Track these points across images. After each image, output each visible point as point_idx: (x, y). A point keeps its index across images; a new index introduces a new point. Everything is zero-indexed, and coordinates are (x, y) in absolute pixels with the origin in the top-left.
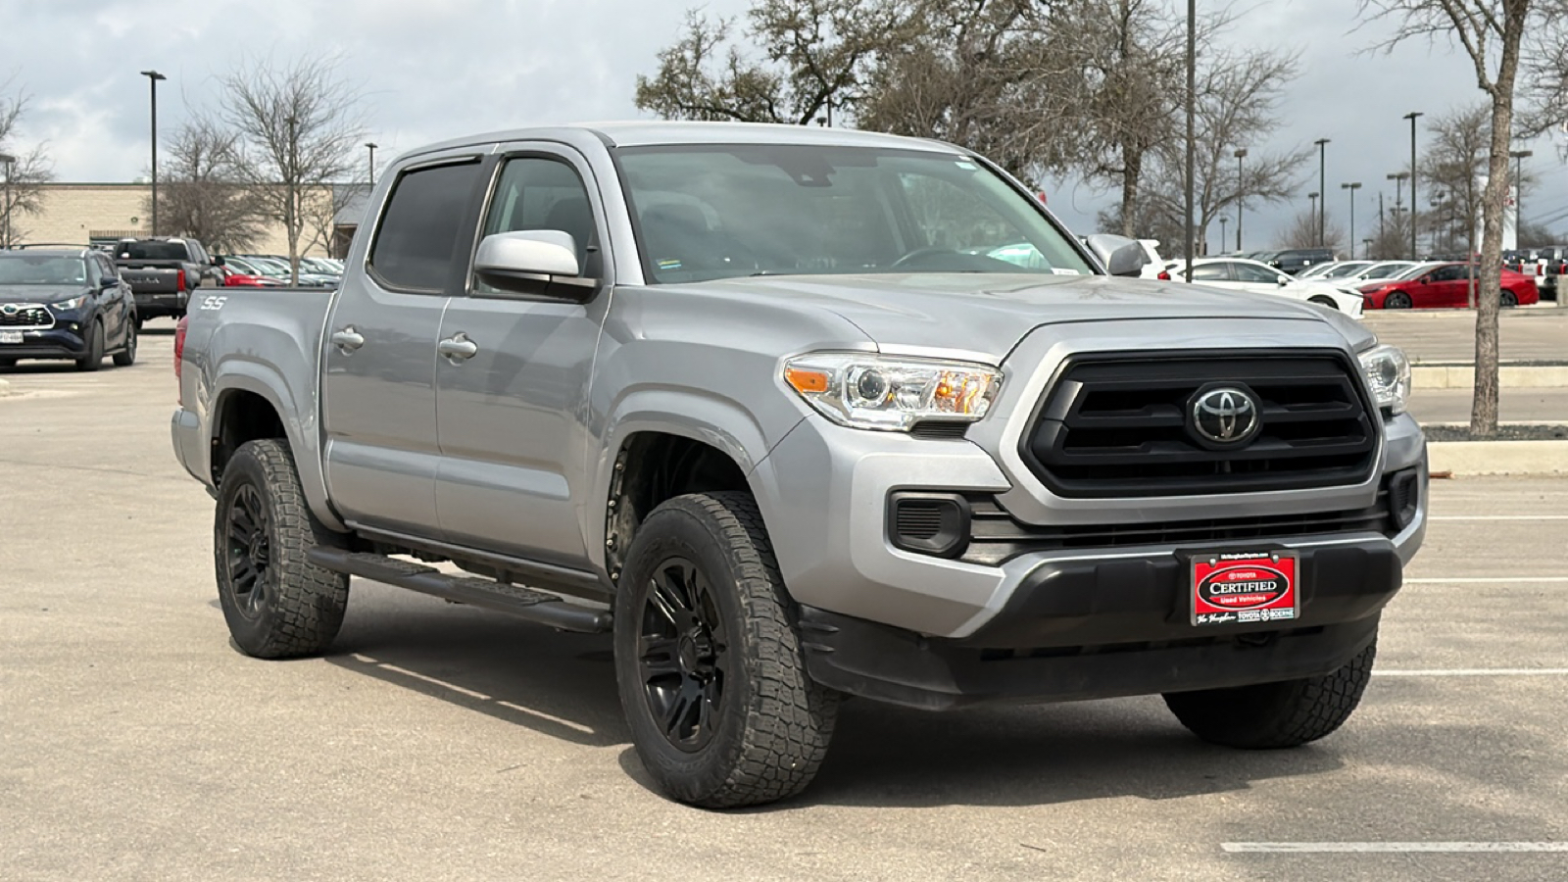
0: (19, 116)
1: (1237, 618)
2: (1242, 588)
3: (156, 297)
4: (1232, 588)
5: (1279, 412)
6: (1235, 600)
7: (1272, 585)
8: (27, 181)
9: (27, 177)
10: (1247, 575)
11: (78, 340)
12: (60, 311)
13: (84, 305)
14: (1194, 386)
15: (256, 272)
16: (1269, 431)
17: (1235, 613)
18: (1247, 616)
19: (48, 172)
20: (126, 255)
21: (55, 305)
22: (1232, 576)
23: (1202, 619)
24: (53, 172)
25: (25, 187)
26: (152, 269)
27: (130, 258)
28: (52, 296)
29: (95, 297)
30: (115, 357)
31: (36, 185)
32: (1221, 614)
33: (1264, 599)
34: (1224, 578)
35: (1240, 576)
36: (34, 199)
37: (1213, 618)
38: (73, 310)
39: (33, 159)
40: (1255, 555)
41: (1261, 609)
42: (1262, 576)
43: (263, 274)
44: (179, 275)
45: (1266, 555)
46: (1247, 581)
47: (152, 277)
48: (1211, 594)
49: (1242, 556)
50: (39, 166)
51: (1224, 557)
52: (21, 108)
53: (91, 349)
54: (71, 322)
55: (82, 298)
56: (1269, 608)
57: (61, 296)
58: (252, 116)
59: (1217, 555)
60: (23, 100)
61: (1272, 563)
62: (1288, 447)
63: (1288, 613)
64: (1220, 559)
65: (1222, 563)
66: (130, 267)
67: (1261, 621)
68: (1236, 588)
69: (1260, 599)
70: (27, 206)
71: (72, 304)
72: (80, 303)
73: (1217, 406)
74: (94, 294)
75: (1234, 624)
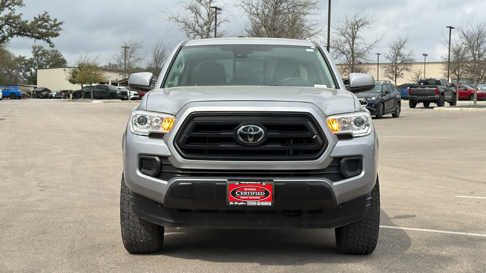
0: (406, 42)
1: (247, 204)
2: (250, 194)
3: (429, 97)
4: (246, 193)
5: (276, 134)
6: (247, 198)
7: (263, 194)
8: (407, 62)
9: (407, 60)
10: (252, 189)
11: (375, 110)
12: (369, 101)
13: (377, 99)
14: (239, 124)
15: (479, 89)
16: (268, 140)
17: (246, 202)
18: (250, 203)
19: (413, 59)
20: (422, 84)
21: (368, 99)
22: (246, 189)
23: (231, 203)
24: (415, 59)
25: (406, 64)
26: (428, 88)
27: (424, 84)
28: (368, 96)
29: (382, 97)
30: (393, 115)
31: (410, 63)
32: (241, 202)
33: (259, 198)
34: (242, 190)
35: (250, 189)
36: (409, 67)
37: (236, 203)
38: (373, 100)
39: (409, 55)
40: (256, 183)
41: (257, 201)
42: (258, 190)
43: (481, 90)
44: (436, 90)
45: (260, 183)
46: (252, 191)
47: (428, 90)
48: (237, 195)
49: (249, 183)
50: (411, 57)
51: (241, 182)
52: (407, 40)
53: (379, 112)
54: (373, 104)
55: (377, 97)
56: (261, 201)
57: (370, 96)
58: (464, 39)
59: (239, 182)
60: (408, 37)
61: (262, 186)
62: (281, 146)
63: (270, 204)
64: (240, 183)
65: (240, 185)
66: (421, 88)
67: (257, 205)
68: (248, 193)
69: (258, 198)
70: (407, 69)
71: (374, 98)
72: (376, 98)
73: (247, 131)
74: (382, 96)
75: (246, 206)
